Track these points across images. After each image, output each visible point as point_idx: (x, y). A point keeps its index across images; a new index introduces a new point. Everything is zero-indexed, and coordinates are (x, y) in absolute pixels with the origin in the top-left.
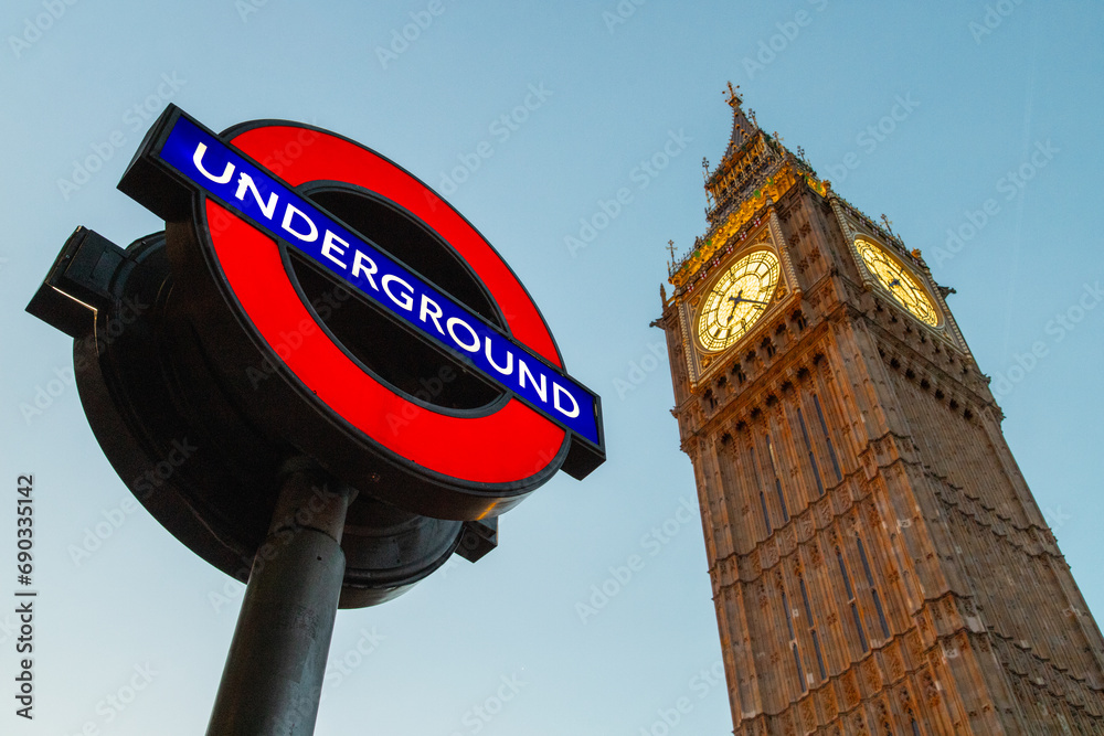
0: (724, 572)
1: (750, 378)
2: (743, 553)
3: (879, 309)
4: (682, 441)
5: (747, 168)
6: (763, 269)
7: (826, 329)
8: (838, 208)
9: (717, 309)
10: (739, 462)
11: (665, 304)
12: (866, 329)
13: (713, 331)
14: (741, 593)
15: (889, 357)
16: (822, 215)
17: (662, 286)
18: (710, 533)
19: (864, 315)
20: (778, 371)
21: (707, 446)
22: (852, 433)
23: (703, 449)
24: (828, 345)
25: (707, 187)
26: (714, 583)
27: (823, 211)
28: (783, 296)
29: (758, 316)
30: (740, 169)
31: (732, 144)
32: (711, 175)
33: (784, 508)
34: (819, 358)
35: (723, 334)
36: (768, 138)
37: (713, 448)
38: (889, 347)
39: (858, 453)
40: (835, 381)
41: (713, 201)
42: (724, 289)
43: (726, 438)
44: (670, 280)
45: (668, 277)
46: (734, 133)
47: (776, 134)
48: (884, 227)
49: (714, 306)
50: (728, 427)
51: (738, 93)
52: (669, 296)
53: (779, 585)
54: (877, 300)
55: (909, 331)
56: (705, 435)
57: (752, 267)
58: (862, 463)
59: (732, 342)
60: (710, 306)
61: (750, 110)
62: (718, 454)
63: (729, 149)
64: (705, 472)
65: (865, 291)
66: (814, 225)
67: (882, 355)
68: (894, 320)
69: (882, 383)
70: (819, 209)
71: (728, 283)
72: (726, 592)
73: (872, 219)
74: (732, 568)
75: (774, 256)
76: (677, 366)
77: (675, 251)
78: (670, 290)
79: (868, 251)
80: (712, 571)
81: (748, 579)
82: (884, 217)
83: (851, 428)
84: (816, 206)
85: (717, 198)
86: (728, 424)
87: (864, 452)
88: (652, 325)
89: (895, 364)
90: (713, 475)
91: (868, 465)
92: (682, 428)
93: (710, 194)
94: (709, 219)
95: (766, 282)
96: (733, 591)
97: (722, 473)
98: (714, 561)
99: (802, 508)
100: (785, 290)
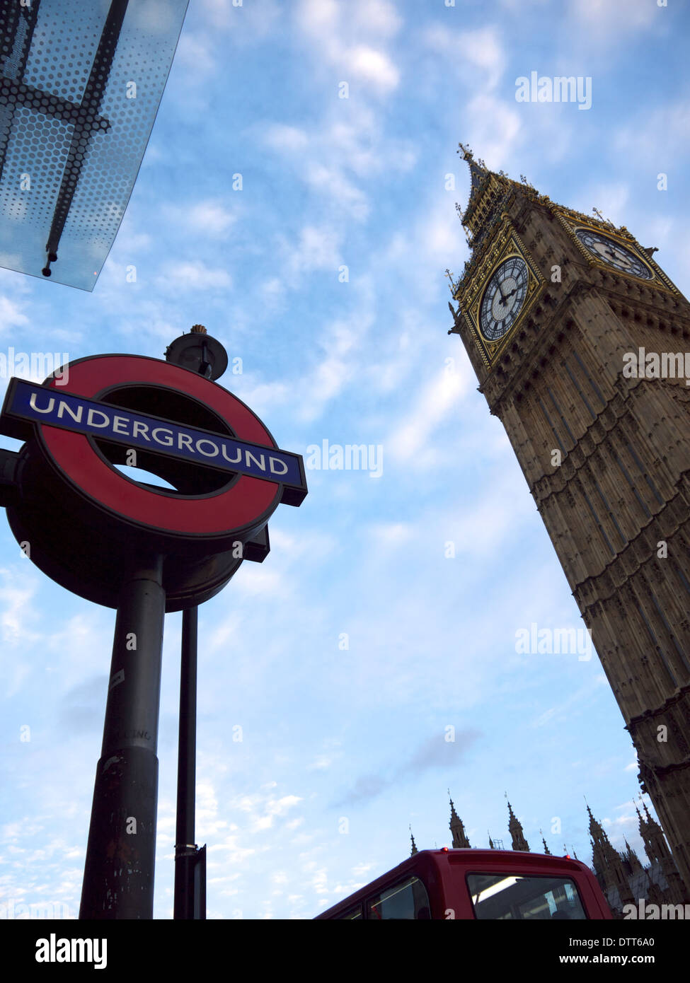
0: (541, 490)
1: (526, 351)
2: (551, 473)
3: (605, 278)
4: (490, 408)
5: (488, 203)
6: (516, 272)
7: (570, 303)
8: (559, 214)
9: (491, 310)
10: (533, 412)
11: (455, 316)
12: (598, 295)
13: (492, 325)
14: (555, 500)
15: (620, 311)
16: (548, 222)
17: (450, 304)
18: (525, 466)
19: (594, 286)
20: (544, 341)
21: (509, 406)
22: (606, 372)
23: (506, 410)
24: (574, 314)
25: (464, 224)
26: (536, 498)
27: (549, 219)
28: (534, 288)
29: (521, 307)
30: (483, 205)
31: (473, 188)
32: (463, 215)
33: (571, 435)
34: (570, 324)
35: (500, 326)
36: (496, 176)
37: (513, 407)
38: (618, 303)
39: (613, 384)
40: (585, 337)
41: (470, 233)
42: (492, 294)
43: (519, 398)
44: (454, 298)
45: (452, 296)
46: (473, 179)
47: (502, 172)
48: (596, 217)
49: (489, 307)
50: (520, 390)
51: (468, 149)
52: (456, 309)
53: (581, 489)
54: (601, 272)
55: (630, 288)
56: (505, 399)
57: (508, 273)
58: (617, 390)
59: (508, 329)
60: (486, 308)
61: (479, 160)
62: (518, 410)
63: (472, 192)
64: (511, 425)
65: (592, 268)
66: (545, 231)
67: (614, 309)
68: (617, 283)
69: (618, 330)
70: (545, 218)
71: (494, 289)
72: (546, 503)
73: (586, 214)
74: (546, 486)
75: (521, 261)
76: (474, 357)
77: (452, 276)
78: (456, 305)
79: (588, 239)
80: (533, 491)
81: (559, 490)
82: (594, 210)
83: (604, 368)
84: (542, 217)
85: (473, 231)
86: (519, 387)
87: (617, 382)
88: (449, 333)
89: (625, 314)
90: (517, 427)
91: (622, 390)
92: (488, 400)
93: (467, 229)
94: (470, 246)
95: (520, 281)
96: (550, 502)
97: (523, 422)
98: (532, 484)
99: (584, 432)
100: (535, 283)
